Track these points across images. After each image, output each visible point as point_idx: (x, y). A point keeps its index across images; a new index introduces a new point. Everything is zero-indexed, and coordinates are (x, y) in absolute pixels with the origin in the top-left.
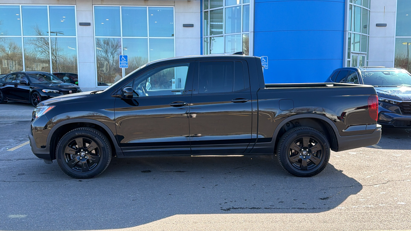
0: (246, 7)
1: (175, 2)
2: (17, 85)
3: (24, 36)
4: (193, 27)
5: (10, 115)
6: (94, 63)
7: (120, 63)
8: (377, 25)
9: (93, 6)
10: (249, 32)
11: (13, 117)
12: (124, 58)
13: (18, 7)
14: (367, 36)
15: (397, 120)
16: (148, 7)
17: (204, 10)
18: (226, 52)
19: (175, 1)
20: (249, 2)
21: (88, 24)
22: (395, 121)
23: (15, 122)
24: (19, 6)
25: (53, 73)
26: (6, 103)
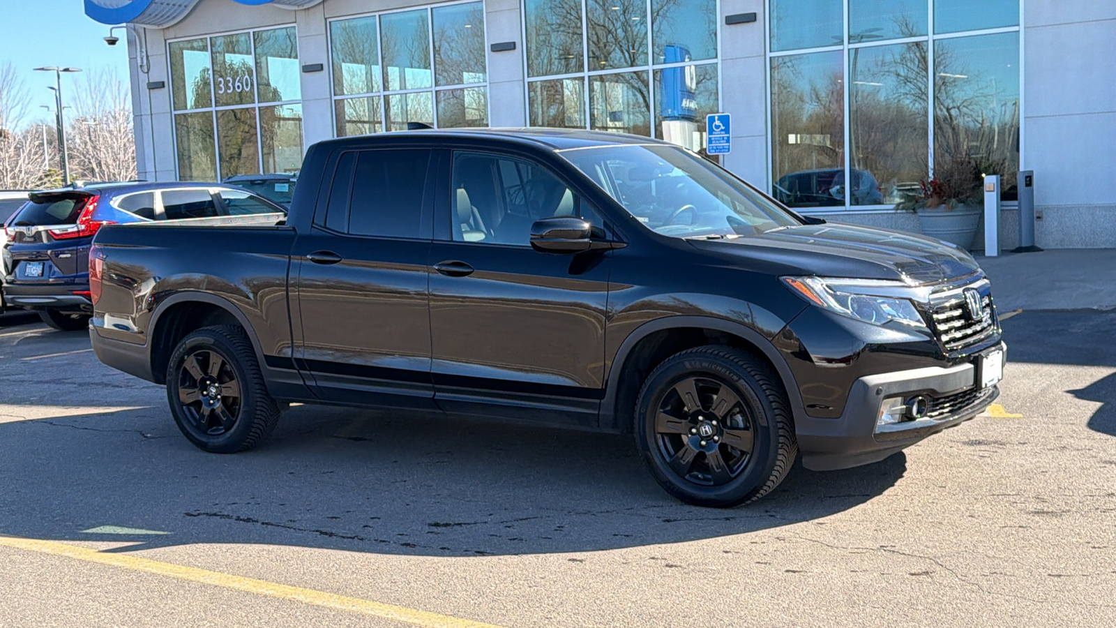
12: (721, 124)
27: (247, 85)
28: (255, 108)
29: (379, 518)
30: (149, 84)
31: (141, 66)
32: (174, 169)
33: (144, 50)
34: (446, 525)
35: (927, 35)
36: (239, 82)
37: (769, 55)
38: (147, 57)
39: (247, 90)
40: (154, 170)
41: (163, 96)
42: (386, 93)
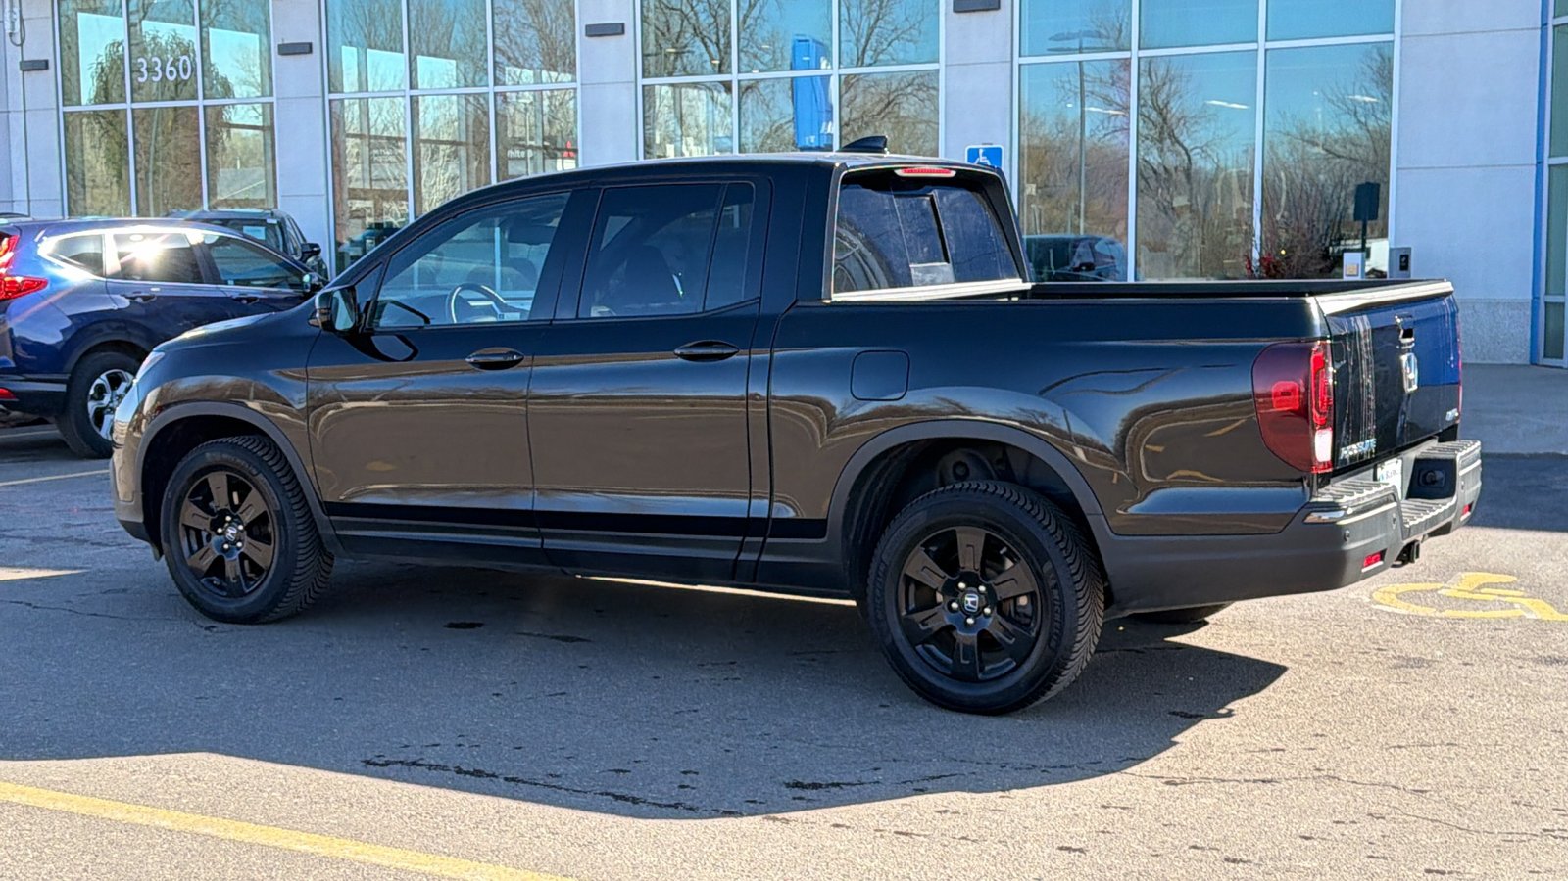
21: (992, 5)
27: (185, 71)
28: (197, 107)
29: (697, 773)
30: (22, 63)
31: (11, 35)
32: (59, 197)
33: (16, 10)
34: (816, 786)
35: (1257, 42)
36: (171, 65)
37: (1017, 60)
38: (21, 20)
39: (186, 78)
40: (26, 198)
41: (45, 84)
42: (414, 92)
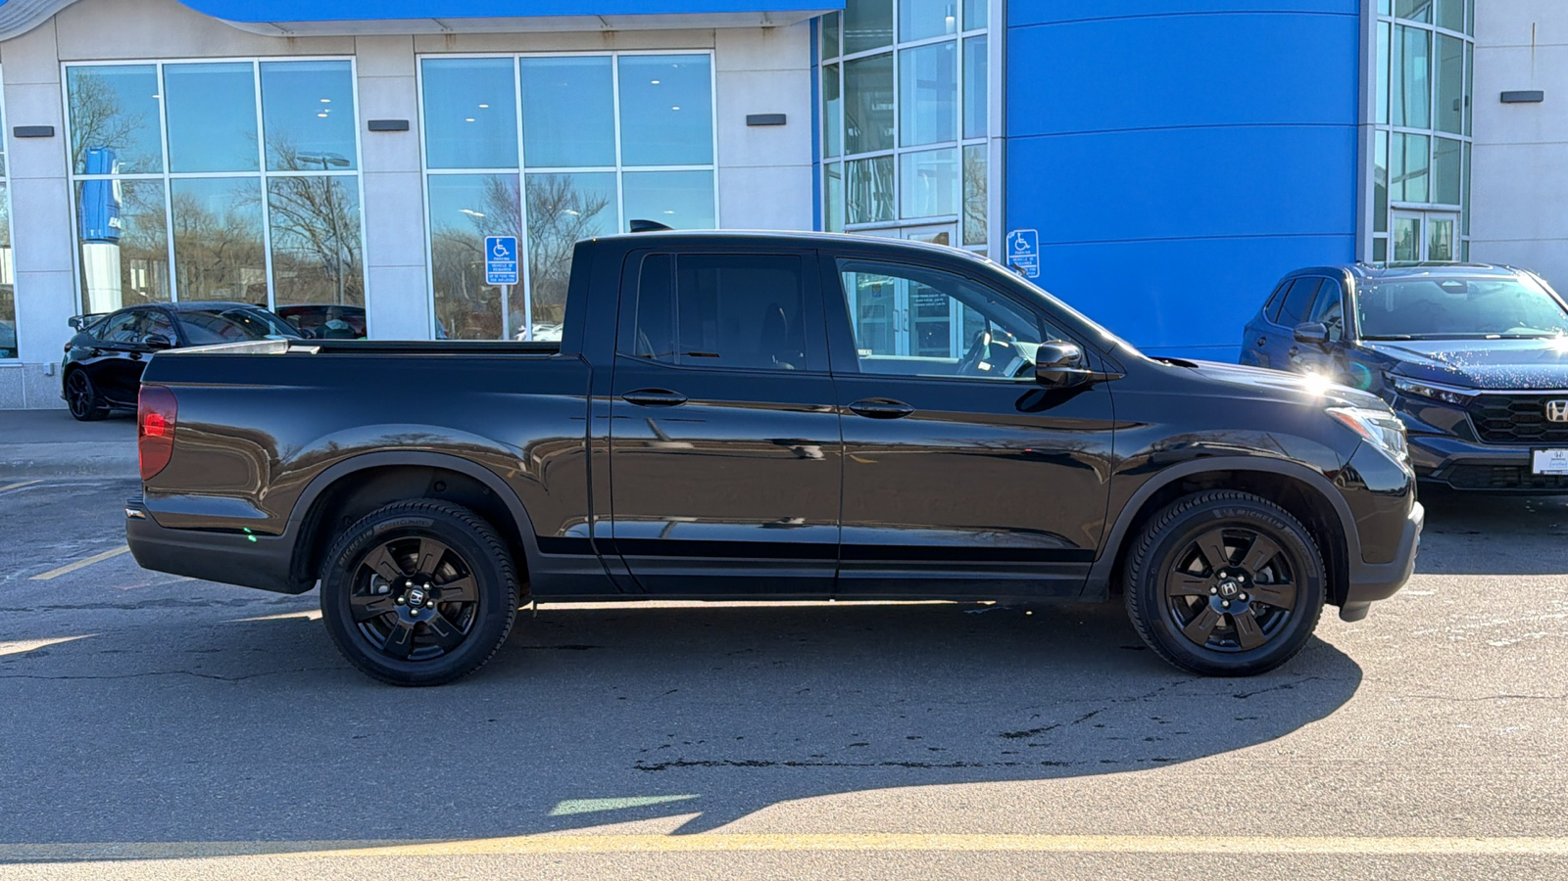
0: (978, 43)
1: (714, 35)
2: (138, 353)
3: (173, 176)
4: (784, 123)
5: (97, 459)
6: (424, 268)
7: (490, 265)
8: (1507, 98)
9: (418, 57)
10: (986, 137)
11: (108, 467)
12: (504, 248)
13: (149, 71)
14: (1460, 141)
15: (1461, 465)
16: (615, 55)
17: (823, 59)
18: (903, 216)
19: (715, 29)
20: (986, 27)
21: (402, 126)
22: (1454, 467)
23: (108, 483)
24: (155, 65)
25: (278, 306)
26: (103, 417)
